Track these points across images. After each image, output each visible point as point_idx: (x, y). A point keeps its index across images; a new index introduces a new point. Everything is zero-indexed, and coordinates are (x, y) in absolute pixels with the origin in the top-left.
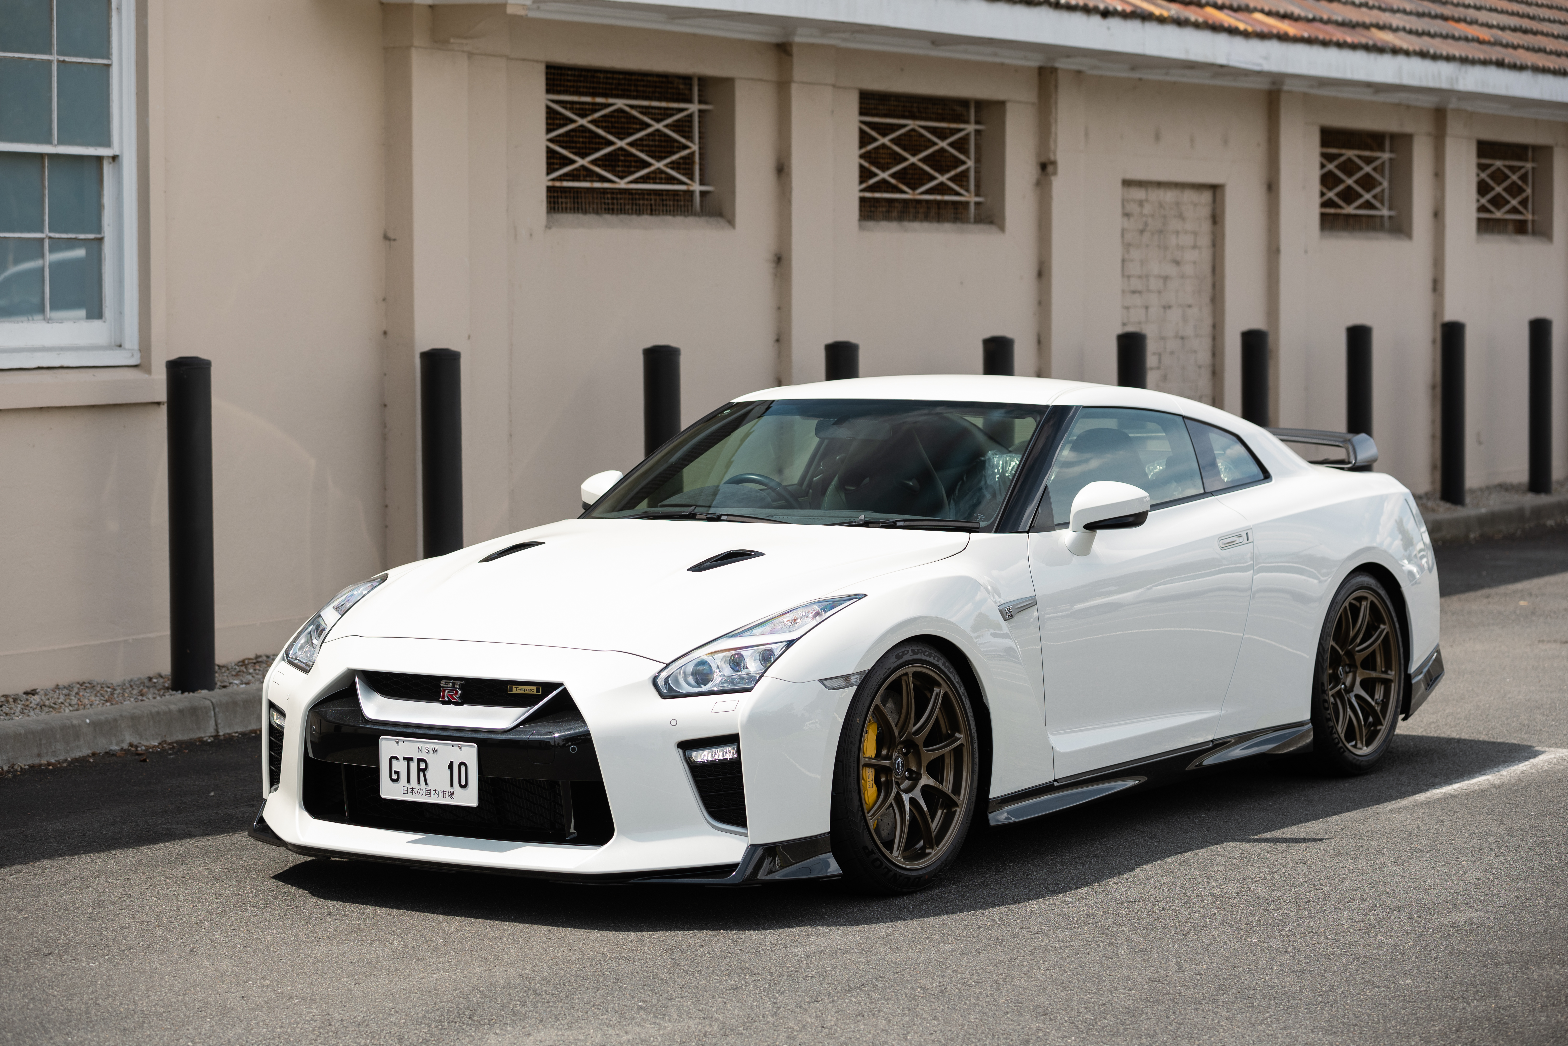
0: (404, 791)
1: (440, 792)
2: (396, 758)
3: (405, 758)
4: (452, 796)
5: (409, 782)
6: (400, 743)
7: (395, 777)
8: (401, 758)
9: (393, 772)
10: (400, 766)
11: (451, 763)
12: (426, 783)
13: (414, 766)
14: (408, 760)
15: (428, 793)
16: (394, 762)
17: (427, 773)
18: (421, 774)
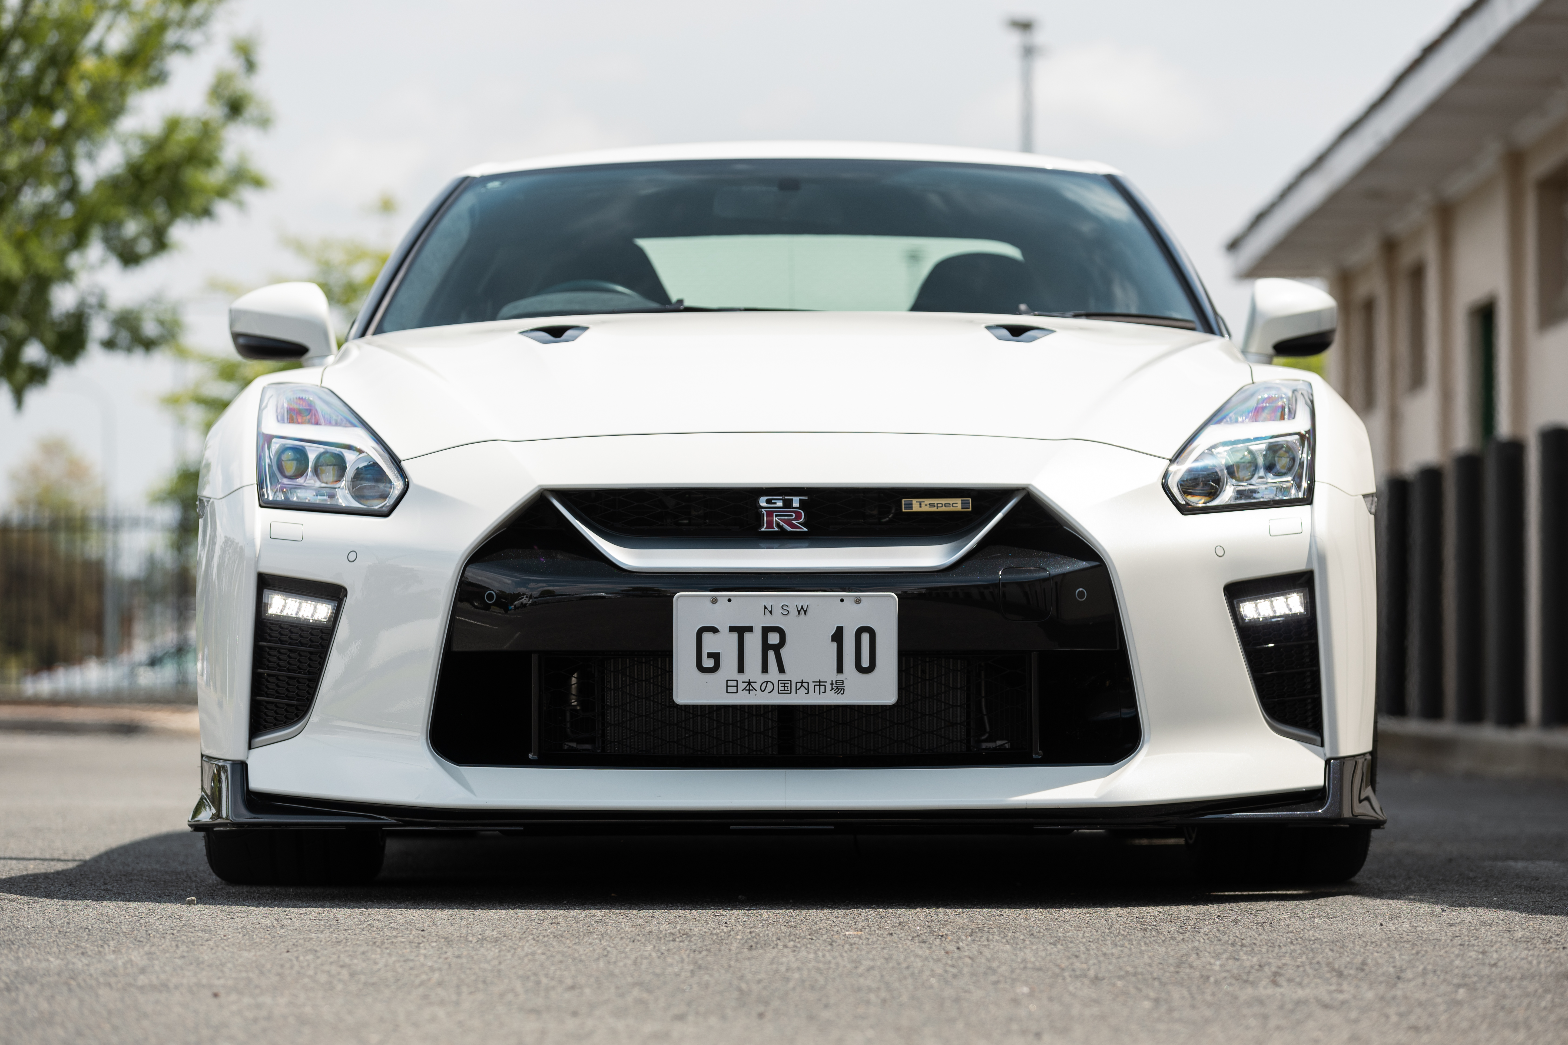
0: (731, 686)
1: (812, 684)
2: (714, 630)
3: (733, 629)
4: (839, 688)
5: (741, 669)
6: (723, 602)
7: (708, 663)
8: (724, 629)
9: (704, 655)
10: (721, 643)
11: (840, 630)
12: (782, 670)
13: (753, 639)
14: (741, 630)
15: (785, 687)
16: (706, 636)
17: (783, 652)
18: (771, 654)
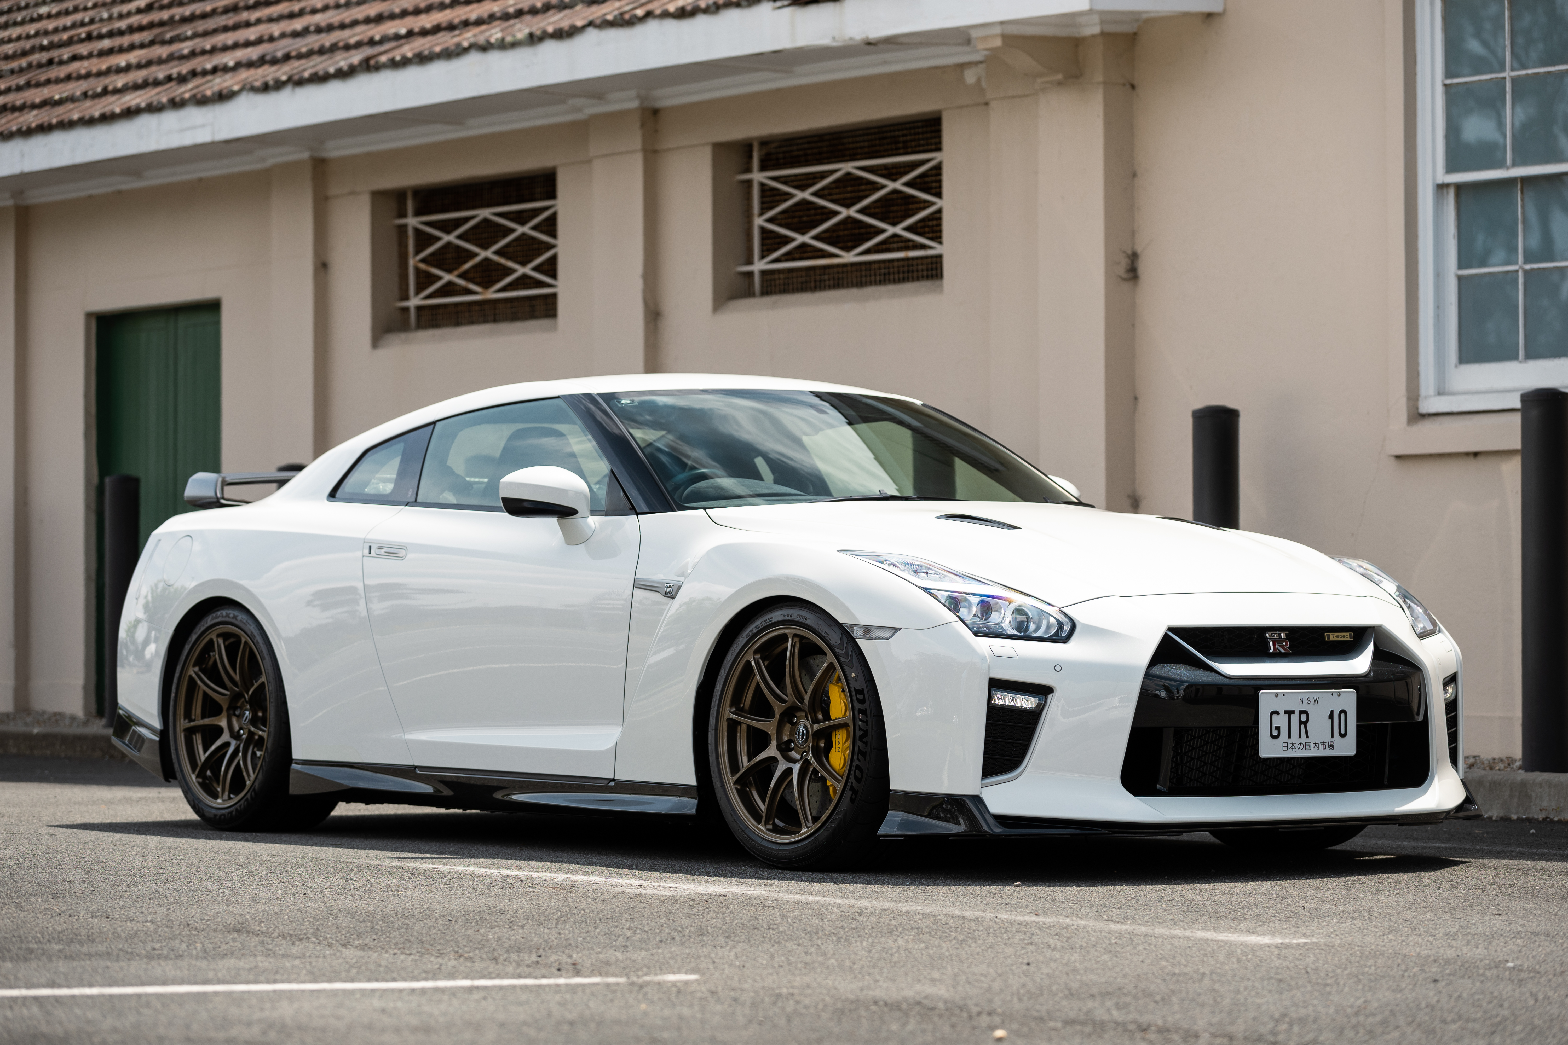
0: (1285, 747)
1: (1320, 744)
2: (1277, 713)
3: (1286, 712)
4: (1331, 746)
5: (1289, 737)
6: (1280, 696)
7: (1275, 733)
8: (1282, 713)
9: (1273, 728)
10: (1281, 721)
11: (1332, 711)
12: (1307, 736)
13: (1295, 718)
14: (1289, 713)
15: (1308, 746)
16: (1274, 716)
17: (1308, 725)
18: (1303, 726)
